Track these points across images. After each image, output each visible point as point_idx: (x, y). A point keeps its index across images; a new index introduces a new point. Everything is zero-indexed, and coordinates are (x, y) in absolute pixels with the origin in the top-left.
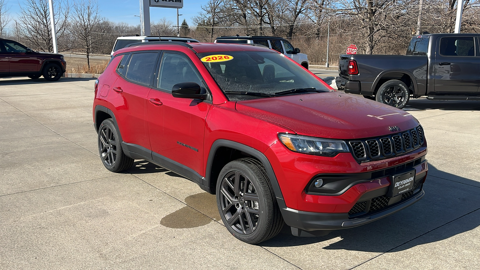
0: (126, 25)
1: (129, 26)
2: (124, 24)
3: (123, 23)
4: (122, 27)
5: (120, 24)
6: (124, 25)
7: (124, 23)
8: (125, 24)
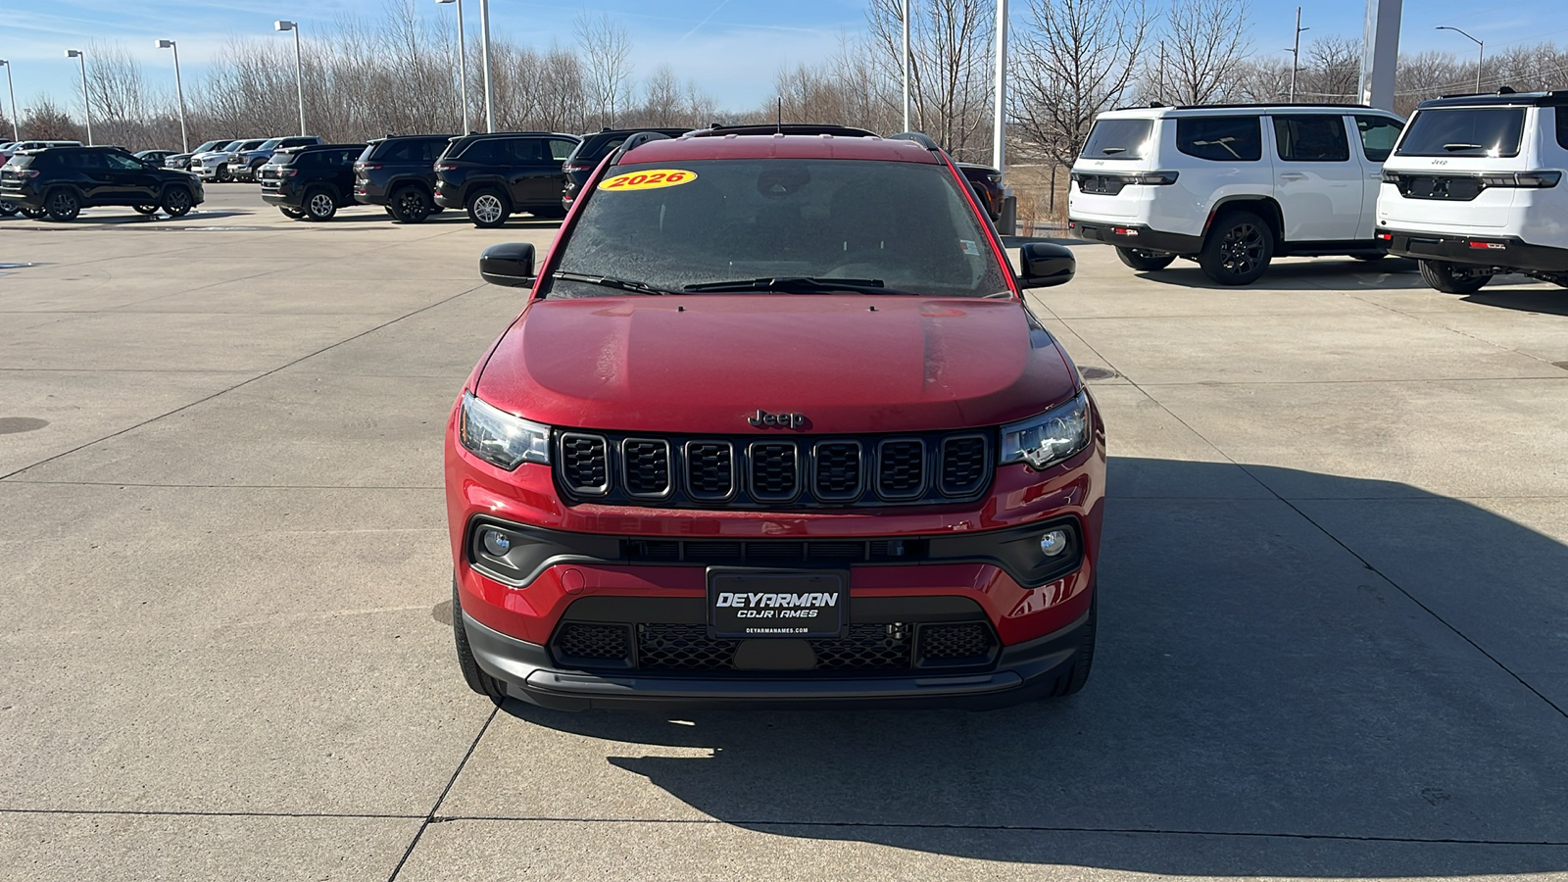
0: (1446, 62)
1: (1458, 62)
2: (1439, 59)
3: (1436, 53)
4: (1430, 68)
5: (1424, 57)
6: (1437, 62)
7: (1438, 55)
8: (1444, 57)
